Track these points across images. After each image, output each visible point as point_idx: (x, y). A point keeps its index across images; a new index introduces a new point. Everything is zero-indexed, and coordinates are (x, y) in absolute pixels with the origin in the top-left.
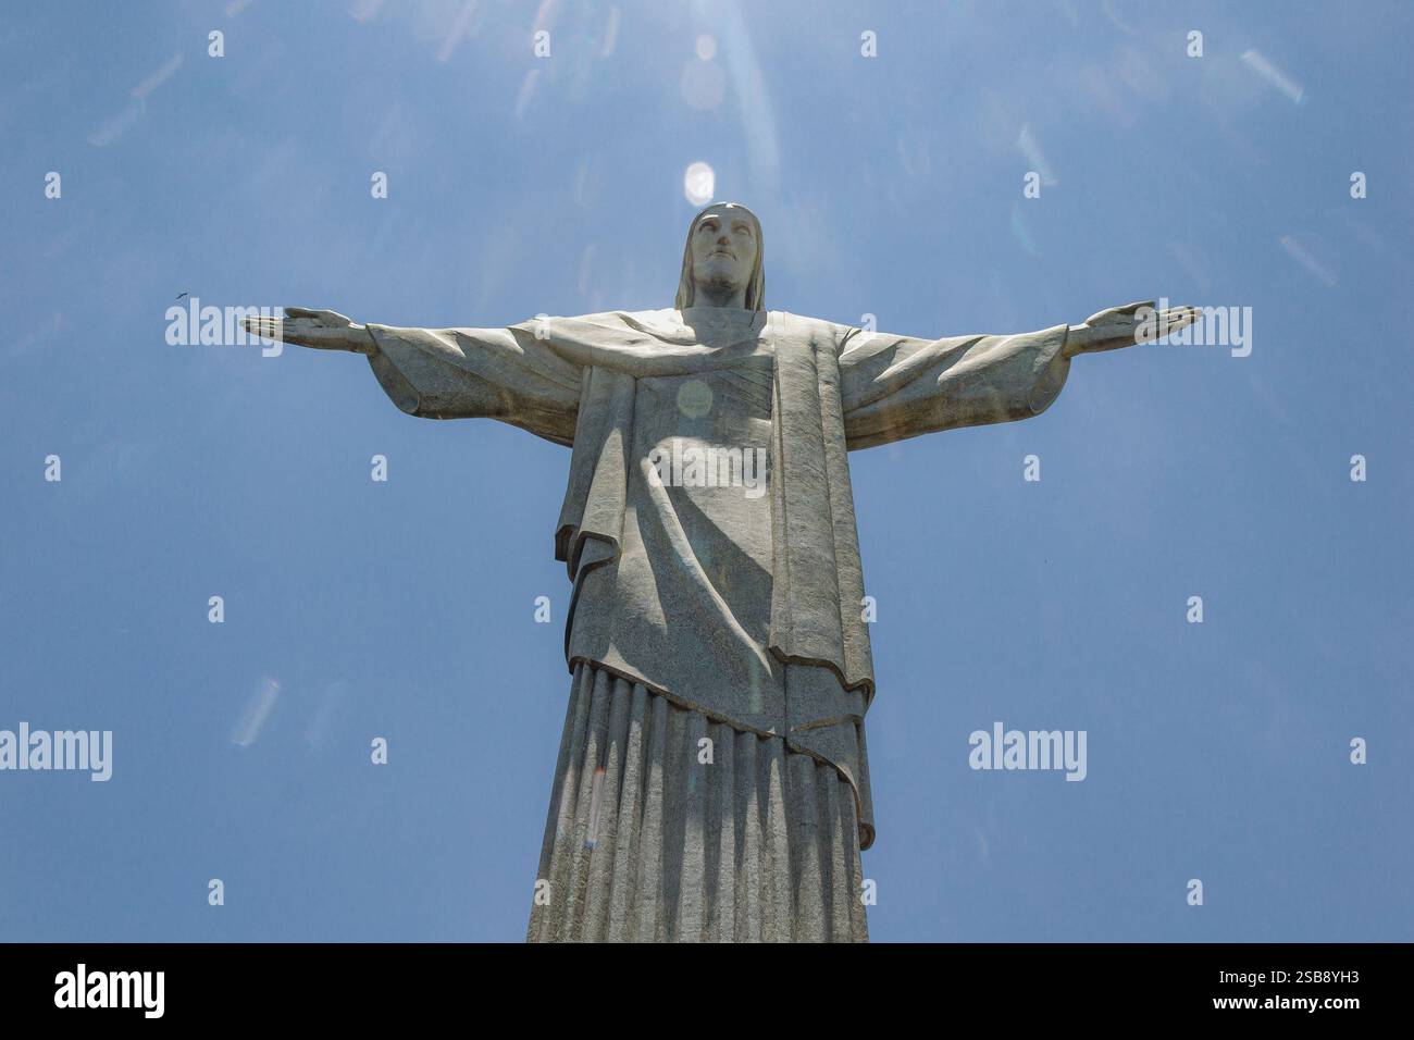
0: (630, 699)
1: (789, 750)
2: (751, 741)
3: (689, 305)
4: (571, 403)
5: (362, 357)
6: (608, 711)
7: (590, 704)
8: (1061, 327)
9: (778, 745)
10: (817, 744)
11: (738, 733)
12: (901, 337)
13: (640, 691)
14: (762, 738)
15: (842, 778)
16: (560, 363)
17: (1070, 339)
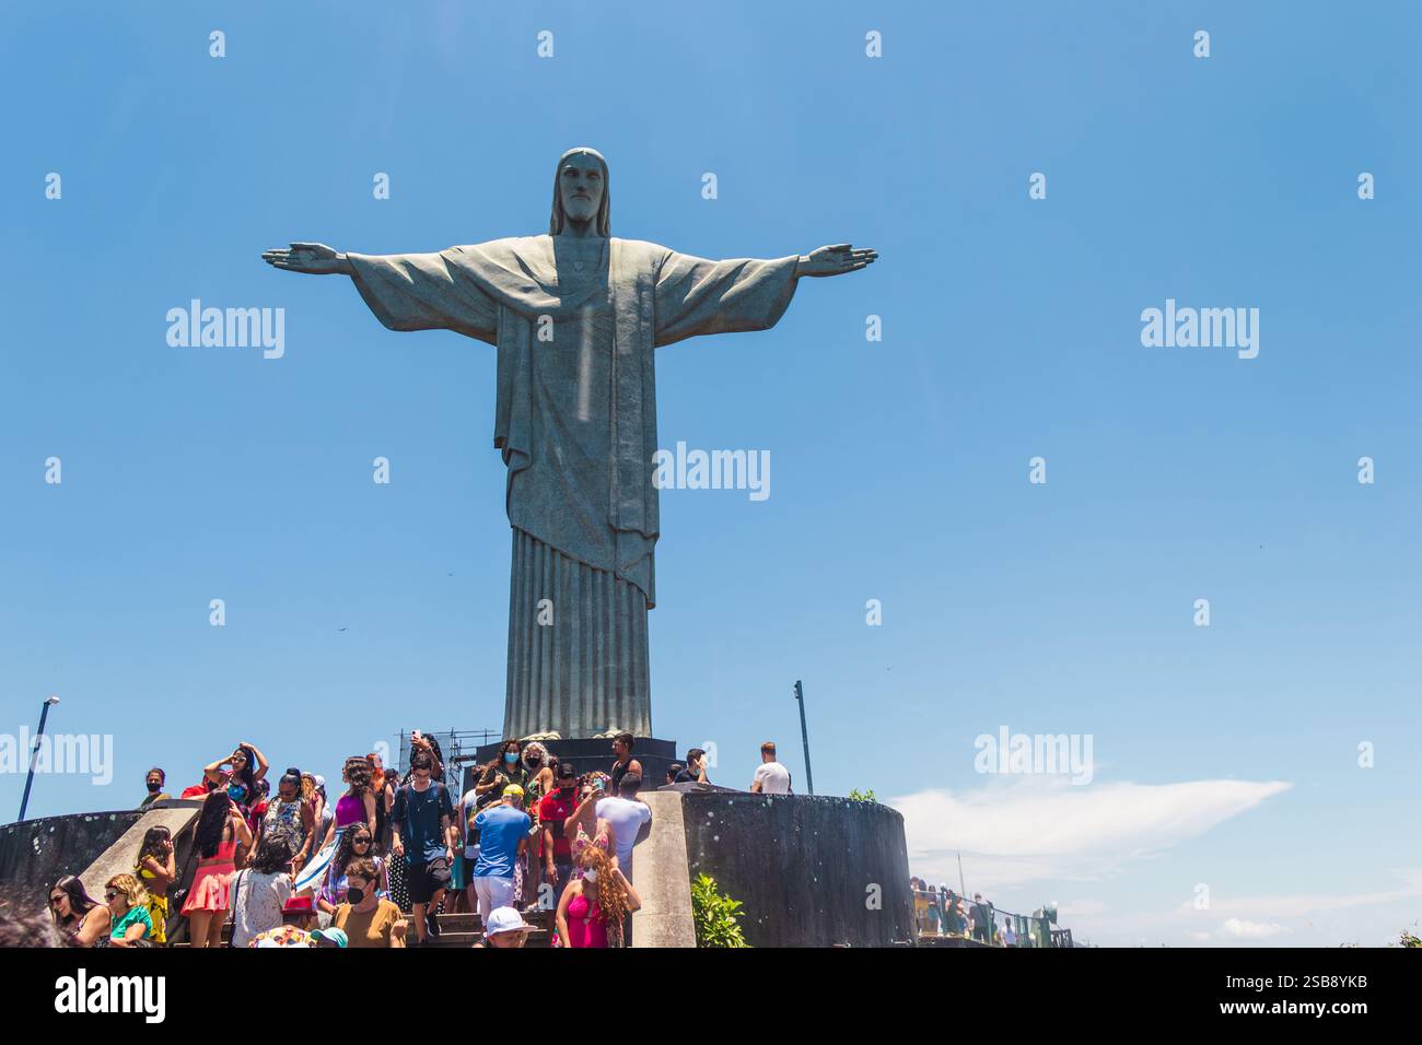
0: (543, 551)
1: (616, 578)
2: (600, 575)
3: (559, 233)
4: (491, 329)
5: (347, 278)
6: (533, 557)
7: (524, 553)
8: (793, 257)
9: (611, 575)
10: (629, 574)
11: (594, 570)
12: (697, 260)
13: (547, 549)
14: (604, 572)
15: (640, 590)
16: (480, 296)
17: (798, 268)
